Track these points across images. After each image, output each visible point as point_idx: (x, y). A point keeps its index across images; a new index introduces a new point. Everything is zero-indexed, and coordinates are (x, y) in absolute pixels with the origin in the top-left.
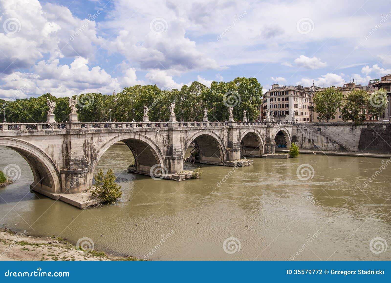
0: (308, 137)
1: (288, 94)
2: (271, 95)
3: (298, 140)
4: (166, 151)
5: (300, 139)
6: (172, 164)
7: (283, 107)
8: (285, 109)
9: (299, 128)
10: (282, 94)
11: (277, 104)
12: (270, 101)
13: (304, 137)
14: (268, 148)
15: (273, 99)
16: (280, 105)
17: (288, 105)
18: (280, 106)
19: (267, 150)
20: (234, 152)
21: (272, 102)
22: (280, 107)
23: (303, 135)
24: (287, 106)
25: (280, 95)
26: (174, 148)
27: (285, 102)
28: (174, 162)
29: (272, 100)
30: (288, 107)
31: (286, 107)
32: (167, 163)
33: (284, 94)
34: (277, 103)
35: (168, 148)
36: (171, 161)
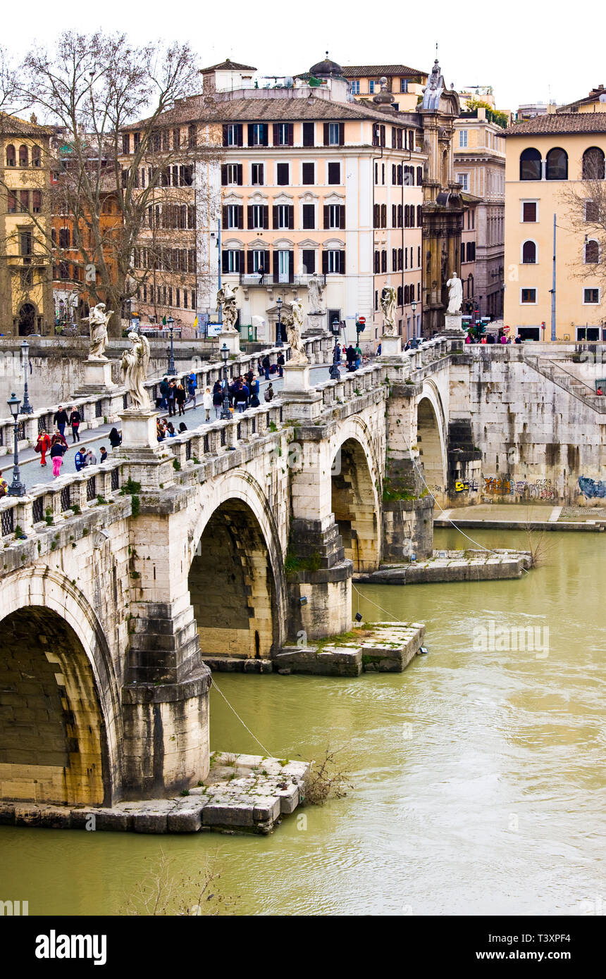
0: (548, 429)
1: (342, 142)
2: (225, 144)
3: (483, 447)
4: (123, 651)
5: (491, 444)
6: (169, 729)
7: (309, 223)
8: (322, 238)
9: (487, 378)
10: (298, 138)
11: (270, 204)
12: (224, 182)
13: (518, 429)
15: (239, 168)
16: (290, 209)
17: (341, 209)
18: (284, 216)
20: (330, 586)
21: (232, 187)
22: (291, 225)
23: (511, 418)
24: (336, 216)
25: (290, 141)
26: (175, 628)
27: (322, 194)
29: (231, 175)
30: (342, 224)
31: (326, 227)
32: (141, 726)
33: (318, 139)
34: (270, 194)
35: (131, 631)
36: (165, 710)
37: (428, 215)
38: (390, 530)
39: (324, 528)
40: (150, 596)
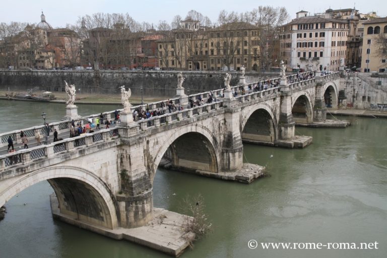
0: (363, 93)
1: (324, 27)
2: (298, 29)
3: (347, 96)
4: (222, 141)
5: (349, 96)
6: (231, 158)
7: (316, 46)
8: (319, 49)
9: (349, 81)
10: (315, 27)
11: (307, 42)
12: (298, 37)
13: (356, 93)
14: (318, 113)
15: (301, 34)
16: (312, 43)
17: (323, 43)
18: (311, 44)
19: (316, 117)
20: (288, 128)
21: (299, 38)
22: (312, 46)
23: (354, 90)
24: (322, 44)
25: (313, 28)
26: (233, 137)
27: (319, 39)
28: (234, 156)
29: (299, 36)
30: (323, 46)
31: (320, 46)
32: (225, 157)
33: (319, 27)
34: (307, 40)
35: (224, 137)
36: (231, 154)
37: (348, 43)
38: (315, 115)
39: (288, 115)
40: (229, 130)
